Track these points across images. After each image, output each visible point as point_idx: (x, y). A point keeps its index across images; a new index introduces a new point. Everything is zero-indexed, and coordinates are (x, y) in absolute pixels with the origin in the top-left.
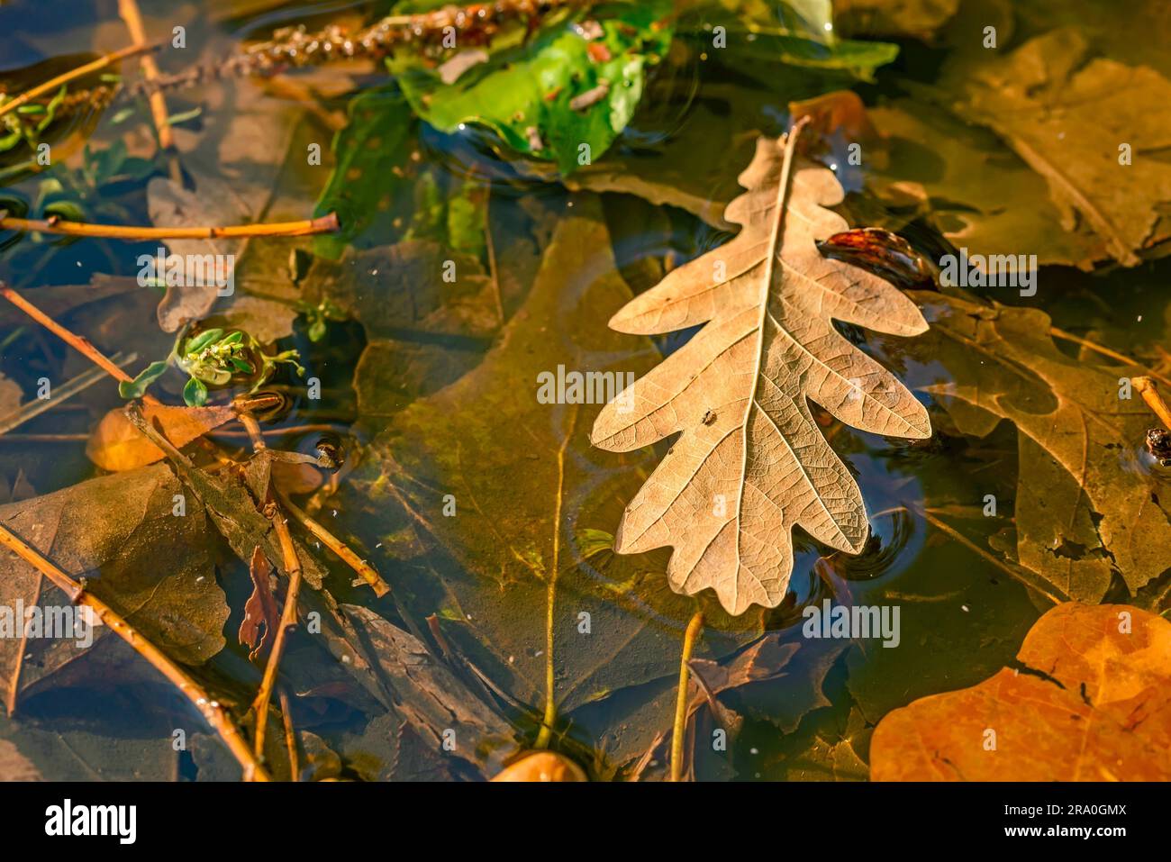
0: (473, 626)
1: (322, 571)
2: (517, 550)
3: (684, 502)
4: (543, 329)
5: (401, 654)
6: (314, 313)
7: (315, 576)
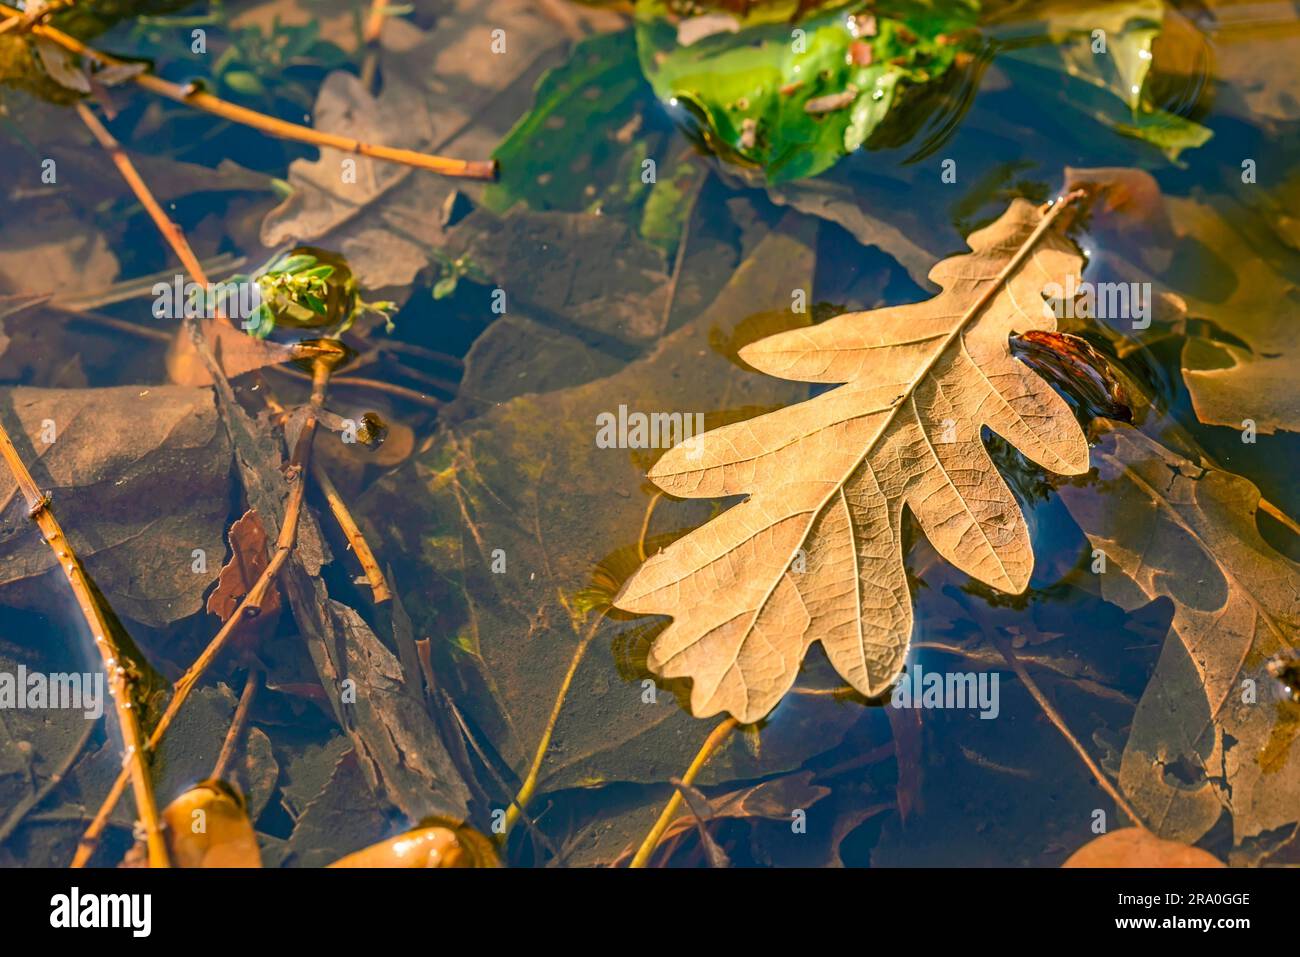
0: (485, 665)
1: (326, 557)
2: (564, 593)
3: (711, 574)
4: (702, 353)
5: (372, 673)
6: (450, 268)
7: (315, 560)
